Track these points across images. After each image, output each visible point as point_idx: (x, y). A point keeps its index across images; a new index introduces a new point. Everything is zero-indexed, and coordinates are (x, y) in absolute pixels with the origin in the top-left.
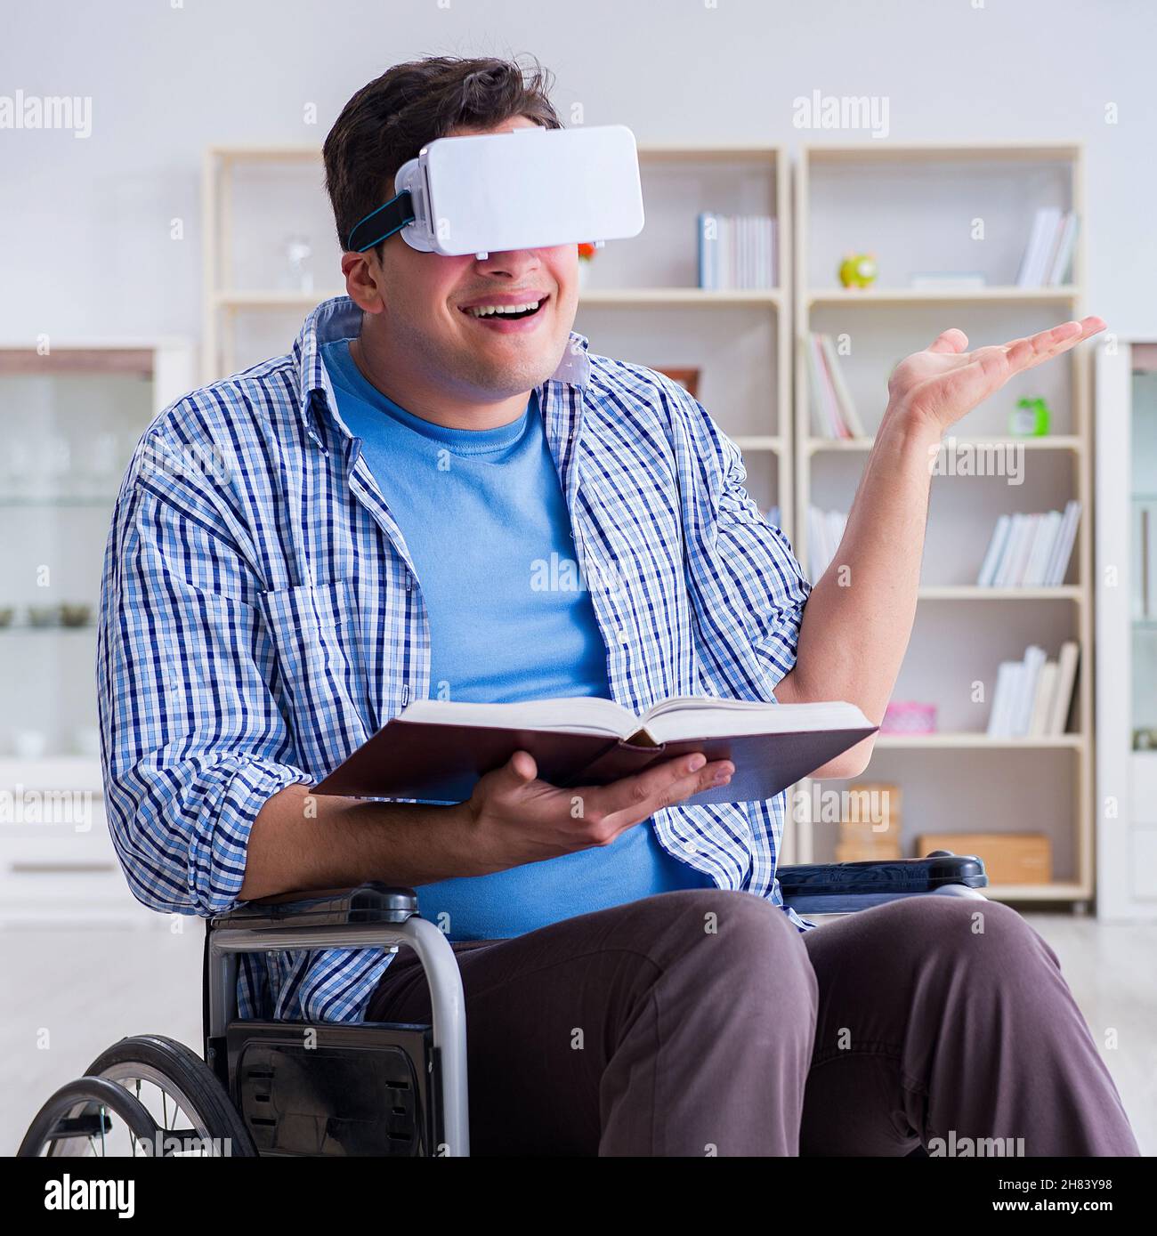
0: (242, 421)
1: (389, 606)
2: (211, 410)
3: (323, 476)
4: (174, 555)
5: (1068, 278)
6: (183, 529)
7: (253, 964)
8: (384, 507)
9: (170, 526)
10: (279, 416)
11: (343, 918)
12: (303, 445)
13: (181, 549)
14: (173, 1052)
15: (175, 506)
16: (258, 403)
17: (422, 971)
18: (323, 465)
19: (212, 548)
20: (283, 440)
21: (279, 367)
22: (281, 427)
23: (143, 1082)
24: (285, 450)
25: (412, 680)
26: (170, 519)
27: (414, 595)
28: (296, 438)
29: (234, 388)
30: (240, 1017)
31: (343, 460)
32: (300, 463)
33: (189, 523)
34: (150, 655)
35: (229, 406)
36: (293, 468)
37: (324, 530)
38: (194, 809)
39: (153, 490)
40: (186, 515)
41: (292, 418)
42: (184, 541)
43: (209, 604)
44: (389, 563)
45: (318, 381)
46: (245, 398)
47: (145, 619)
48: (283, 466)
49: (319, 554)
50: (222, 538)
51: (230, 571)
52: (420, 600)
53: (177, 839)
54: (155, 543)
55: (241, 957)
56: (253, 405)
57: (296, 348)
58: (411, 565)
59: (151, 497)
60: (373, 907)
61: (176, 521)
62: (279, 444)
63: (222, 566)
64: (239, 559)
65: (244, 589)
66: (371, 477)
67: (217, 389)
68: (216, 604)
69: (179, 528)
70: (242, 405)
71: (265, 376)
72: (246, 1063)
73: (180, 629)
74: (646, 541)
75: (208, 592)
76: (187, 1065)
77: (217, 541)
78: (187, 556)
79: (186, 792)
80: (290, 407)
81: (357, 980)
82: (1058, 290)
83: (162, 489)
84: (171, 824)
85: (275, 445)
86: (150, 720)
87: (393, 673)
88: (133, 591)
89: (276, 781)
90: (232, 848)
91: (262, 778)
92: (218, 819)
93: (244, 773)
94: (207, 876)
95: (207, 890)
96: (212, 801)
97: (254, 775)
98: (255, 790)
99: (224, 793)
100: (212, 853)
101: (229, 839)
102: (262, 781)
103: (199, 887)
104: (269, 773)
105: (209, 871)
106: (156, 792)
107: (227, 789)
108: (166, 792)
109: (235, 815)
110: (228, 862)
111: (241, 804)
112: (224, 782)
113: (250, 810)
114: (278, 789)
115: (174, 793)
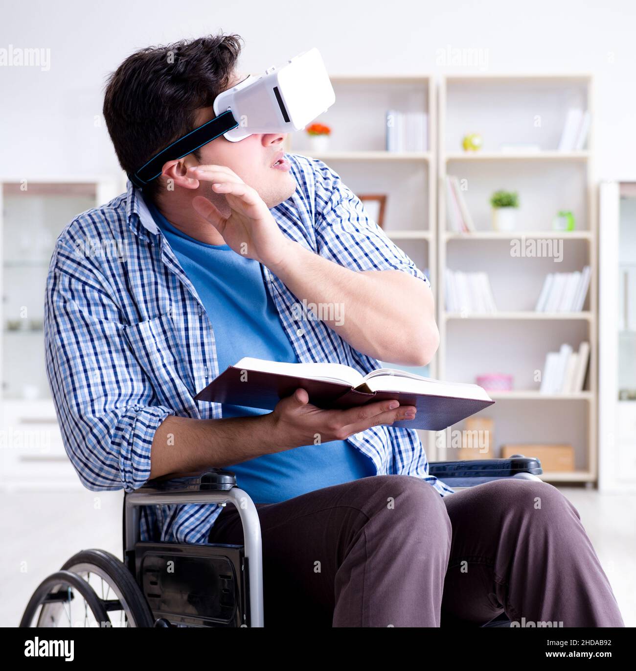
0: (106, 233)
1: (190, 325)
2: (89, 228)
3: (149, 260)
6: (84, 291)
7: (148, 512)
8: (182, 271)
9: (77, 291)
11: (197, 488)
13: (85, 302)
14: (108, 558)
15: (78, 279)
16: (113, 221)
19: (101, 300)
22: (125, 234)
25: (208, 363)
26: (77, 287)
27: (203, 317)
29: (101, 213)
32: (136, 254)
35: (98, 225)
37: (153, 287)
38: (117, 440)
39: (66, 272)
40: (85, 283)
42: (86, 297)
43: (105, 325)
44: (188, 302)
45: (132, 210)
46: (106, 219)
47: (73, 337)
49: (151, 301)
50: (103, 293)
51: (112, 311)
52: (207, 320)
53: (111, 456)
55: (143, 507)
56: (111, 223)
59: (65, 276)
60: (213, 482)
61: (80, 288)
63: (108, 309)
66: (173, 255)
68: (109, 325)
69: (82, 291)
70: (105, 223)
72: (145, 564)
73: (92, 340)
76: (115, 565)
77: (103, 296)
78: (89, 305)
79: (112, 431)
81: (203, 521)
83: (71, 271)
86: (82, 387)
87: (197, 361)
88: (64, 323)
89: (158, 418)
90: (142, 460)
91: (150, 419)
92: (132, 446)
93: (140, 418)
94: (131, 475)
95: (131, 481)
96: (127, 436)
97: (146, 418)
98: (149, 427)
99: (133, 432)
100: (132, 464)
101: (140, 456)
102: (150, 420)
103: (127, 480)
104: (153, 414)
105: (131, 473)
106: (95, 431)
107: (134, 429)
108: (101, 431)
109: (141, 443)
110: (141, 468)
111: (143, 437)
112: (131, 425)
113: (148, 438)
114: (160, 423)
115: (106, 431)
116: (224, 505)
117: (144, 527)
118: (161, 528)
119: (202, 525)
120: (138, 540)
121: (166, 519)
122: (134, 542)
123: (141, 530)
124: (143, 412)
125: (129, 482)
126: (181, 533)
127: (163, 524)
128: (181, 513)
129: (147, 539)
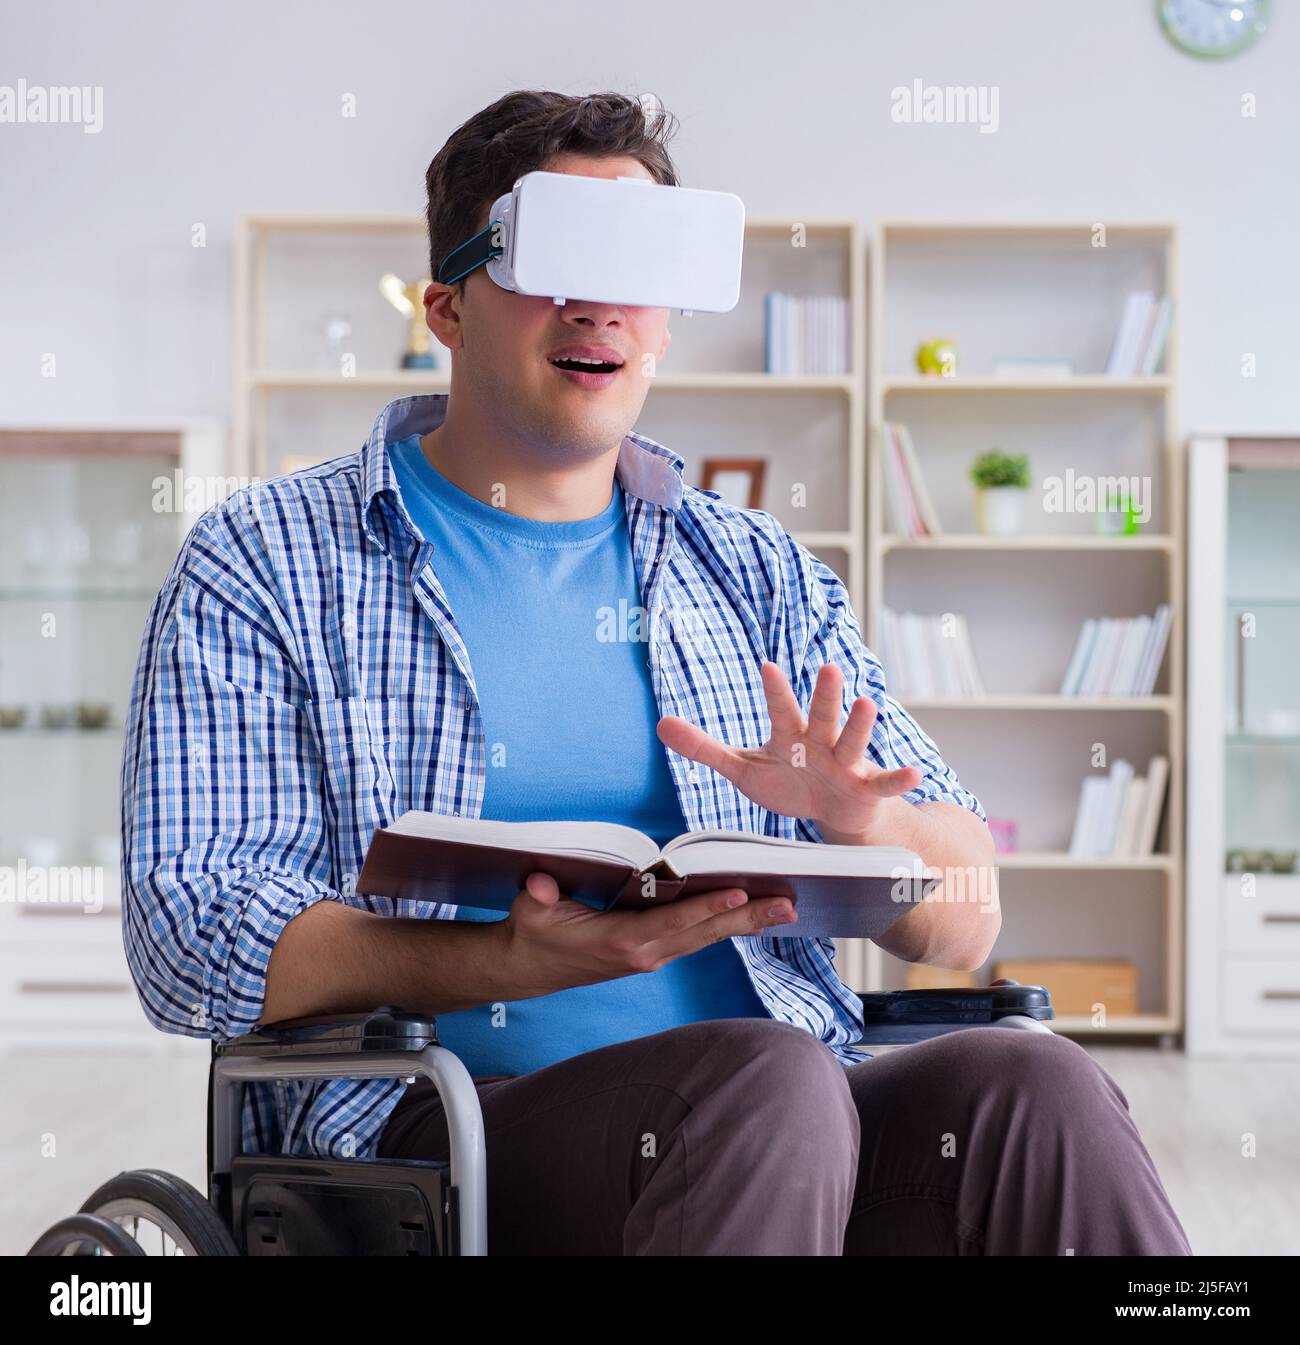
0: (297, 521)
1: (445, 727)
2: (265, 506)
3: (383, 584)
4: (214, 648)
5: (1161, 367)
6: (225, 621)
7: (258, 1093)
8: (449, 617)
9: (211, 618)
10: (339, 519)
11: (356, 1046)
12: (363, 551)
13: (222, 643)
14: (173, 1188)
15: (218, 596)
16: (319, 502)
17: (440, 1104)
18: (384, 572)
19: (255, 644)
20: (342, 543)
21: (345, 469)
22: (341, 530)
23: (141, 1221)
24: (343, 554)
25: (464, 805)
26: (212, 610)
27: (472, 716)
28: (357, 543)
29: (294, 486)
30: (244, 1150)
31: (407, 566)
32: (359, 568)
33: (232, 616)
34: (177, 754)
35: (285, 505)
36: (352, 573)
37: (380, 641)
38: (210, 930)
39: (196, 579)
40: (229, 606)
41: (354, 521)
42: (226, 634)
43: (247, 702)
44: (449, 679)
45: (386, 482)
46: (303, 498)
47: (176, 715)
48: (340, 570)
49: (372, 667)
50: (267, 635)
51: (273, 670)
52: (478, 721)
53: (191, 961)
54: (194, 635)
55: (248, 1085)
56: (312, 504)
57: (364, 449)
58: (471, 683)
59: (194, 586)
60: (387, 1034)
61: (218, 613)
62: (338, 546)
63: (265, 663)
64: (284, 659)
65: (287, 691)
66: (436, 583)
67: (275, 486)
68: (255, 703)
69: (220, 620)
70: (300, 505)
71: (328, 477)
72: (252, 1200)
73: (212, 729)
74: (729, 680)
75: (248, 690)
76: (188, 1202)
77: (261, 637)
78: (228, 650)
79: (203, 911)
80: (352, 510)
81: (366, 1114)
82: (1150, 380)
83: (206, 578)
84: (186, 945)
85: (333, 548)
86: (171, 822)
87: (444, 797)
88: (166, 684)
89: (298, 900)
90: (250, 977)
91: (283, 898)
92: (234, 945)
93: (263, 893)
94: (223, 1004)
95: (224, 1017)
96: (228, 924)
97: (273, 895)
98: (275, 912)
99: (241, 916)
100: (228, 981)
101: (246, 967)
102: (282, 901)
103: (215, 1014)
104: (291, 891)
105: (225, 999)
106: (170, 905)
107: (244, 911)
108: (181, 907)
109: (252, 941)
110: (245, 991)
111: (259, 929)
112: (241, 903)
113: (269, 935)
114: (300, 910)
115: (191, 909)
116: (411, 1081)
117: (250, 1126)
118: (283, 1124)
119: (365, 1120)
120: (239, 1152)
121: (293, 1107)
122: (230, 1155)
123: (244, 1131)
124: (270, 883)
125: (219, 1020)
126: (323, 1138)
127: (288, 1117)
128: (322, 1095)
129: (255, 1149)
